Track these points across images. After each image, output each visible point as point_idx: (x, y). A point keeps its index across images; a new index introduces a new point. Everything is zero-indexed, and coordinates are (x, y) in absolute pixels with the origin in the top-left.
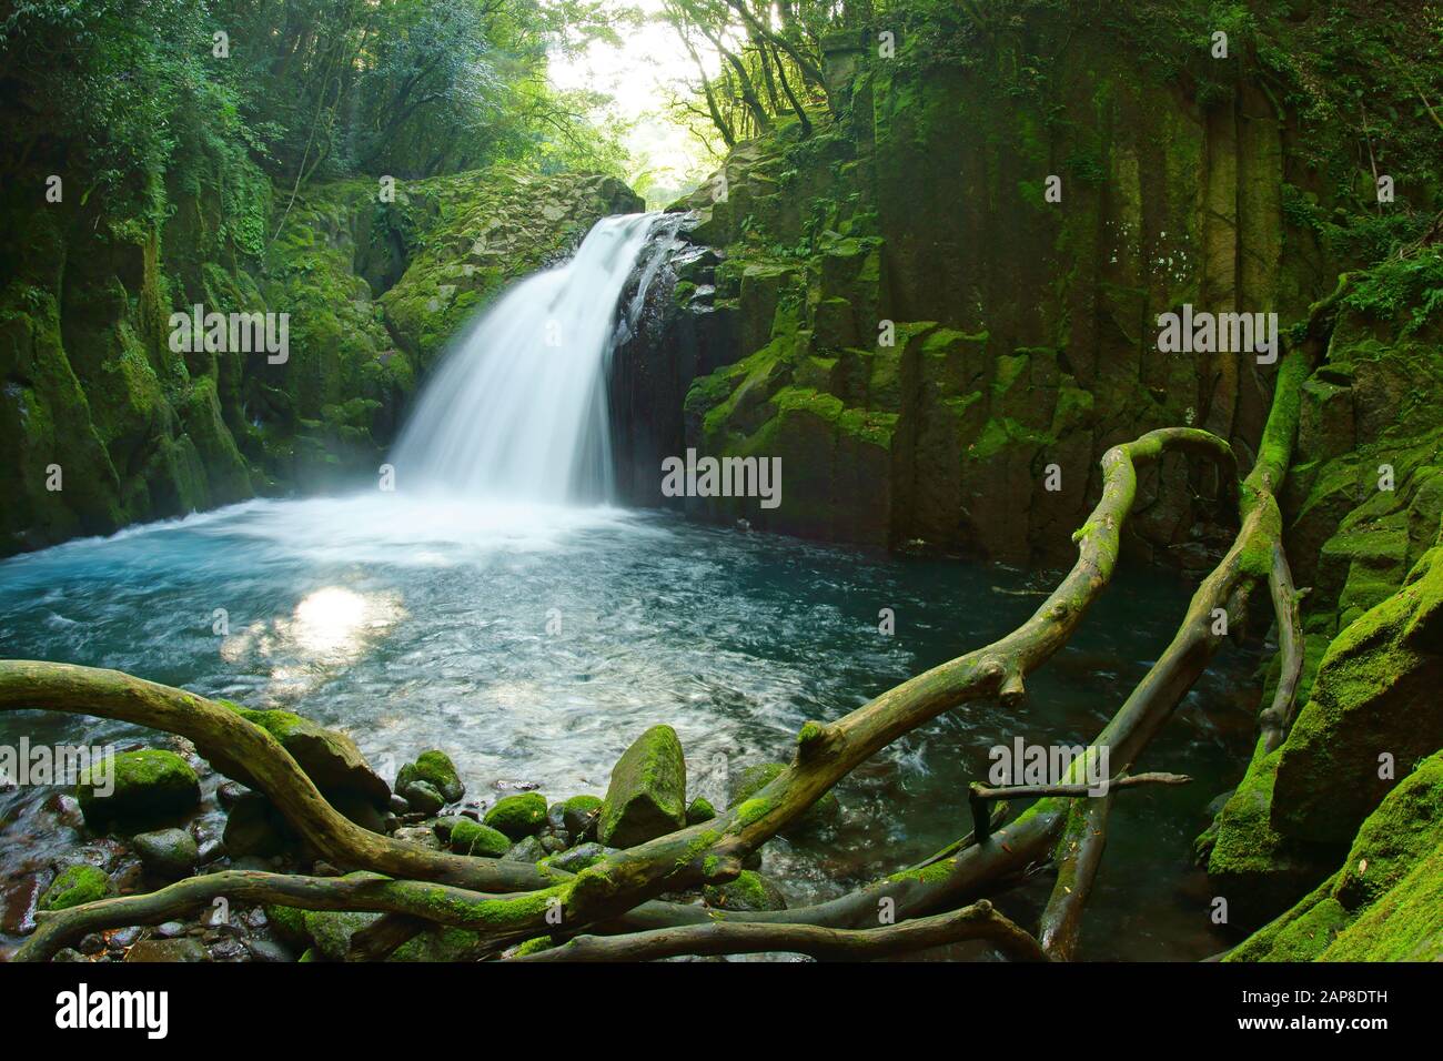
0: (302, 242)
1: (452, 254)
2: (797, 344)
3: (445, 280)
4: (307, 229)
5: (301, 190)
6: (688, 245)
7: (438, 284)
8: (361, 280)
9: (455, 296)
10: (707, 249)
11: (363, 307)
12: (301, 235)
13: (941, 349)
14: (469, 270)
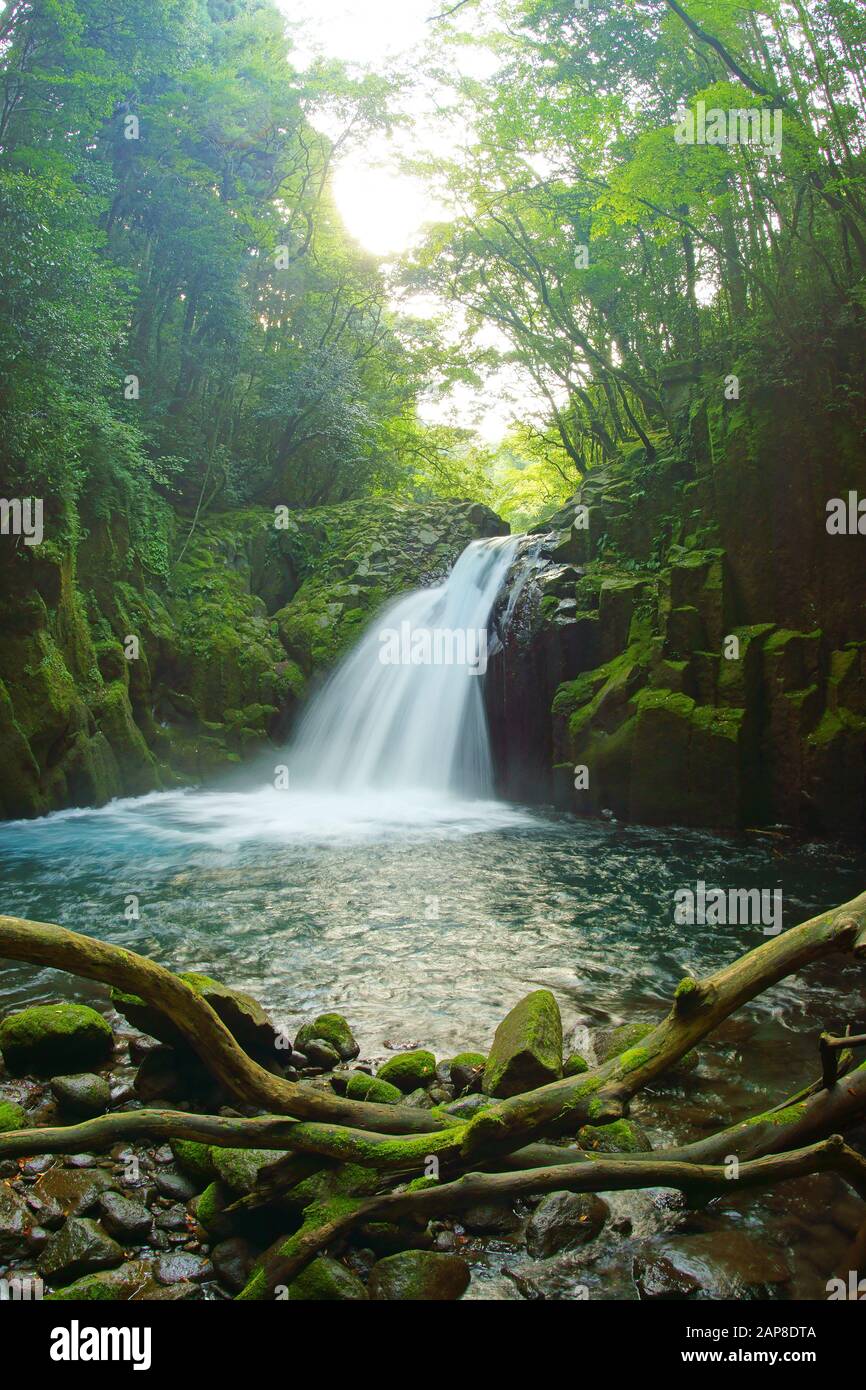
0: (203, 564)
1: (338, 575)
2: (652, 649)
3: (334, 599)
4: (209, 554)
5: (200, 519)
6: (550, 563)
7: (327, 602)
8: (257, 598)
9: (343, 612)
10: (567, 566)
11: (259, 623)
12: (202, 558)
13: (780, 648)
14: (355, 589)
